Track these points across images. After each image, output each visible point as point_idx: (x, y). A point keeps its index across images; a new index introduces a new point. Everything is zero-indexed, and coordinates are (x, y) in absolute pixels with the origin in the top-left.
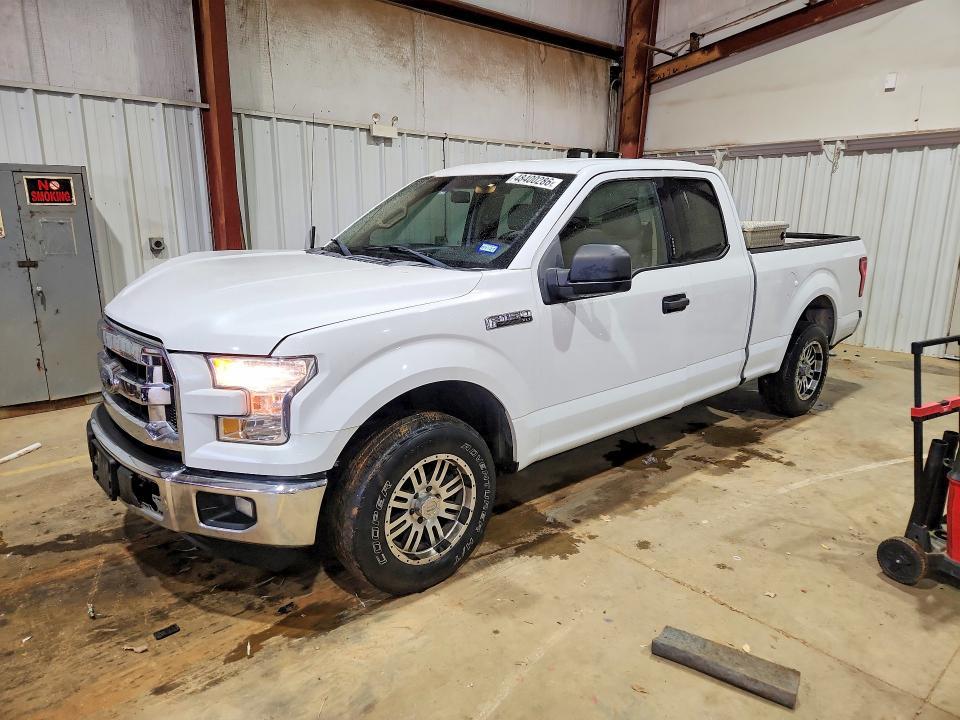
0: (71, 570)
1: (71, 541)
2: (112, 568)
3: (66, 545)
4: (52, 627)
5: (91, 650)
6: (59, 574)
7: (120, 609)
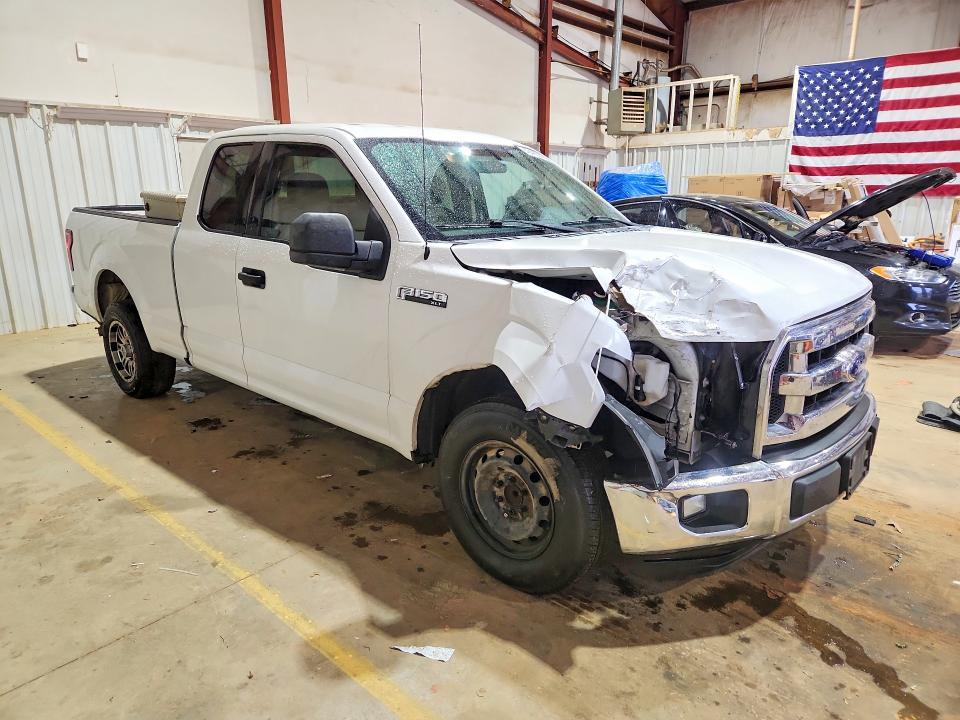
0: (870, 613)
1: (833, 647)
2: (836, 585)
3: (842, 648)
4: (934, 579)
5: (922, 546)
6: (884, 618)
7: (873, 553)
